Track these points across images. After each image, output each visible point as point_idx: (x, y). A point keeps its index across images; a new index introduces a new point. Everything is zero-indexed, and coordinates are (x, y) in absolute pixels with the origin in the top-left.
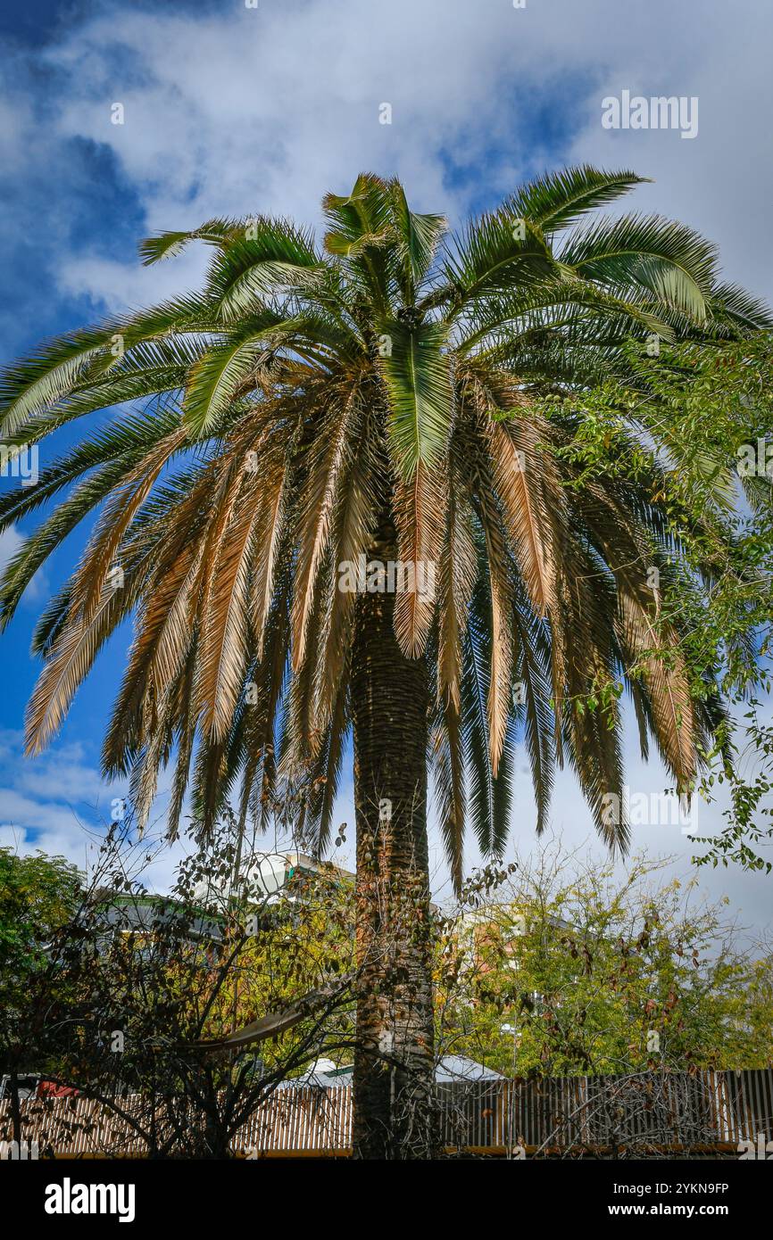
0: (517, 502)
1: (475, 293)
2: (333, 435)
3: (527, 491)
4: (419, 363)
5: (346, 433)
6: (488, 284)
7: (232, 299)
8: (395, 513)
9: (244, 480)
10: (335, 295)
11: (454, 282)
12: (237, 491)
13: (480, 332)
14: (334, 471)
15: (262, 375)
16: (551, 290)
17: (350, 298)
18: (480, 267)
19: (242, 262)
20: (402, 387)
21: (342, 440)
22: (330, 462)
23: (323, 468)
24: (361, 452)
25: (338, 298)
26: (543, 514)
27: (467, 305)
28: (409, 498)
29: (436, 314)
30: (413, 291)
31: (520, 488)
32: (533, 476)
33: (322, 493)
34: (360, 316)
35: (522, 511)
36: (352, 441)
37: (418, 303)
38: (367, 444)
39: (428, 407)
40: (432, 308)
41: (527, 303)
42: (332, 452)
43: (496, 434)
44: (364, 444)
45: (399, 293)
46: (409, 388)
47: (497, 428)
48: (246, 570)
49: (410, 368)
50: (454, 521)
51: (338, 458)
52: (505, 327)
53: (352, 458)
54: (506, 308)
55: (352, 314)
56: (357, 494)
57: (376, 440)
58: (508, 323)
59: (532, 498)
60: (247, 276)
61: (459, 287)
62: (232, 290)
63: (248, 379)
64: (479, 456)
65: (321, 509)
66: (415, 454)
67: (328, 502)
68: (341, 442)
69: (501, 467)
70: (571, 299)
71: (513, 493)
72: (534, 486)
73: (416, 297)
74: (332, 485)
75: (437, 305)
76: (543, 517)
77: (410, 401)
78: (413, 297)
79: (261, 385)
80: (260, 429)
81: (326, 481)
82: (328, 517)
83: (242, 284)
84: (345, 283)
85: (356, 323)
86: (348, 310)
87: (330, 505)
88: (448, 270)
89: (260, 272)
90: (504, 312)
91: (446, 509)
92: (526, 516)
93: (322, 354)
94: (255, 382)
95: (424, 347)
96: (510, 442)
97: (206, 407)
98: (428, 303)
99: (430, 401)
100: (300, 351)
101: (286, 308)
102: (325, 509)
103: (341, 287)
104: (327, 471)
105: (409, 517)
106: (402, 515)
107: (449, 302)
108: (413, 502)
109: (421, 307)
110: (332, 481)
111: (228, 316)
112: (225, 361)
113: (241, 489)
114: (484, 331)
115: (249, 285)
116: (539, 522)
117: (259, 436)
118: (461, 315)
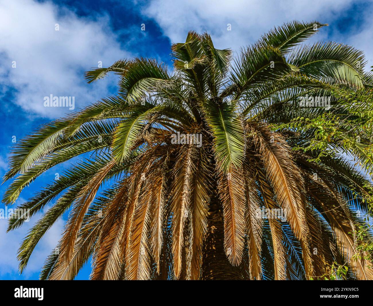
0: (280, 183)
1: (247, 87)
2: (185, 159)
3: (284, 177)
4: (225, 118)
5: (191, 158)
6: (253, 82)
7: (132, 94)
8: (220, 194)
9: (142, 186)
10: (179, 94)
11: (236, 83)
12: (139, 192)
13: (250, 107)
14: (187, 176)
15: (147, 136)
16: (285, 80)
17: (186, 95)
18: (248, 75)
19: (135, 78)
20: (219, 129)
21: (190, 161)
22: (184, 172)
23: (181, 175)
24: (199, 167)
25: (180, 95)
26: (294, 186)
27: (244, 94)
28: (226, 186)
29: (229, 100)
30: (216, 90)
31: (281, 175)
32: (286, 168)
33: (182, 187)
34: (192, 104)
35: (283, 186)
36: (194, 161)
37: (219, 95)
38: (202, 162)
39: (232, 137)
40: (226, 96)
41: (273, 89)
42: (185, 167)
43: (265, 151)
44: (200, 163)
45: (209, 91)
46: (222, 129)
47: (265, 148)
48: (147, 229)
49: (221, 121)
50: (249, 196)
51: (188, 170)
52: (261, 104)
53: (196, 169)
54: (262, 92)
55: (188, 103)
56: (199, 187)
57: (206, 160)
58: (263, 102)
59: (287, 179)
60: (138, 84)
61: (239, 85)
62: (132, 90)
63: (140, 137)
64: (257, 164)
65: (182, 195)
66: (229, 159)
67: (186, 191)
68: (189, 162)
69: (270, 166)
70: (294, 85)
71: (277, 178)
72: (288, 173)
73: (217, 93)
74: (187, 182)
75: (229, 95)
76: (294, 188)
77: (224, 135)
78: (216, 93)
79: (146, 141)
80: (148, 160)
81: (184, 181)
82: (187, 198)
83: (136, 87)
84: (184, 88)
85: (190, 108)
86: (186, 102)
87: (187, 192)
88: (233, 77)
89: (144, 82)
90: (261, 95)
91: (245, 190)
92: (285, 189)
93: (174, 124)
94: (143, 139)
95: (226, 111)
96: (272, 155)
97: (123, 148)
98: (224, 94)
99: (233, 135)
100: (163, 124)
101: (156, 102)
102: (185, 194)
103: (181, 90)
104: (184, 176)
105: (227, 195)
106: (223, 194)
107: (234, 93)
108: (228, 188)
109: (221, 96)
110: (187, 181)
111: (131, 102)
112: (130, 126)
113: (141, 191)
114: (252, 106)
115: (139, 88)
116: (293, 191)
117: (147, 165)
118: (240, 99)
